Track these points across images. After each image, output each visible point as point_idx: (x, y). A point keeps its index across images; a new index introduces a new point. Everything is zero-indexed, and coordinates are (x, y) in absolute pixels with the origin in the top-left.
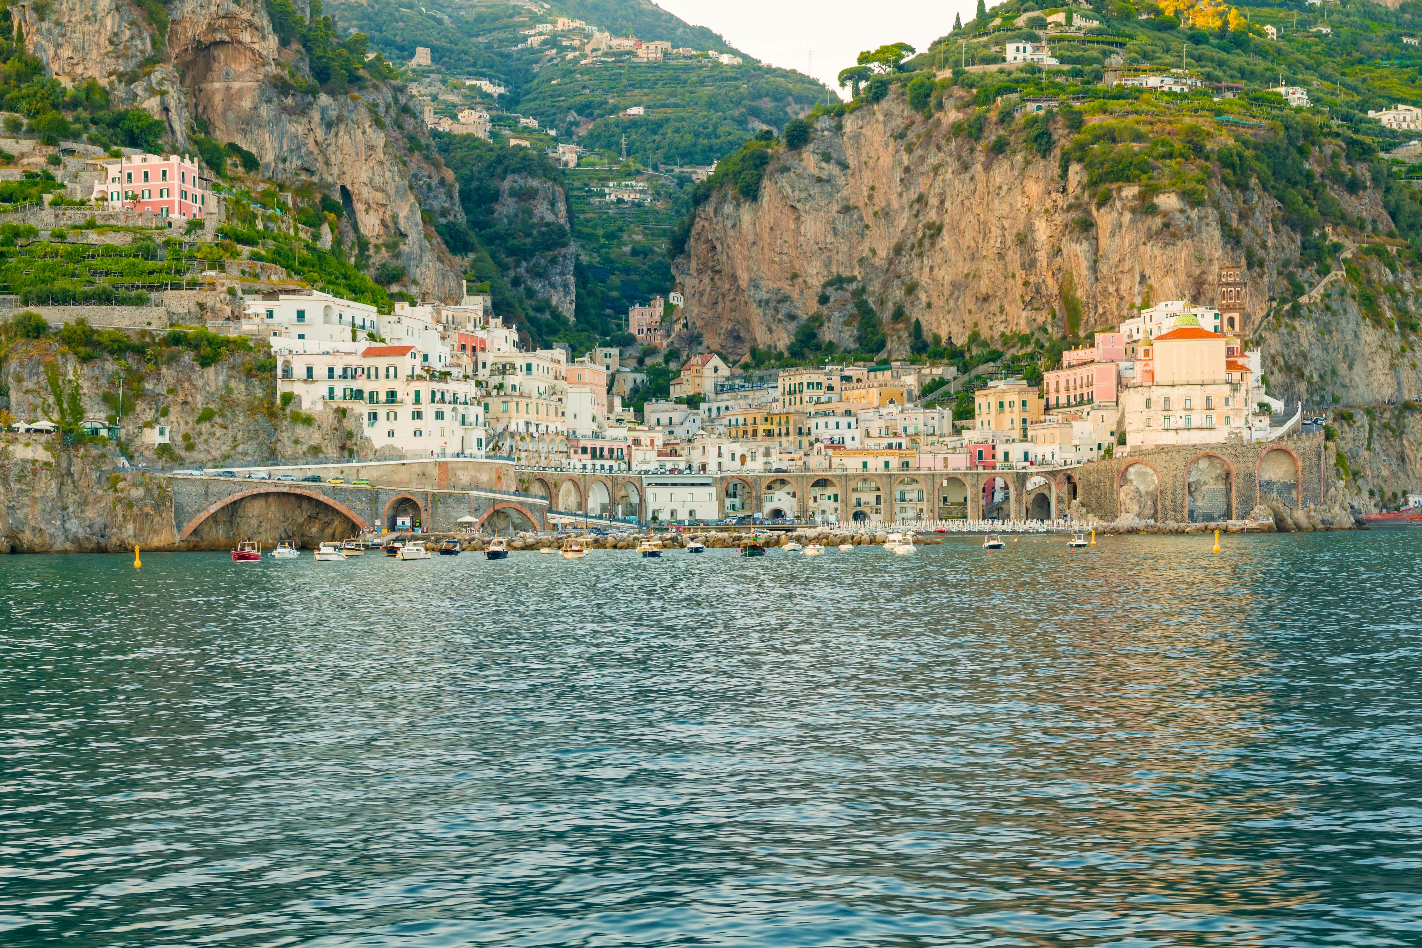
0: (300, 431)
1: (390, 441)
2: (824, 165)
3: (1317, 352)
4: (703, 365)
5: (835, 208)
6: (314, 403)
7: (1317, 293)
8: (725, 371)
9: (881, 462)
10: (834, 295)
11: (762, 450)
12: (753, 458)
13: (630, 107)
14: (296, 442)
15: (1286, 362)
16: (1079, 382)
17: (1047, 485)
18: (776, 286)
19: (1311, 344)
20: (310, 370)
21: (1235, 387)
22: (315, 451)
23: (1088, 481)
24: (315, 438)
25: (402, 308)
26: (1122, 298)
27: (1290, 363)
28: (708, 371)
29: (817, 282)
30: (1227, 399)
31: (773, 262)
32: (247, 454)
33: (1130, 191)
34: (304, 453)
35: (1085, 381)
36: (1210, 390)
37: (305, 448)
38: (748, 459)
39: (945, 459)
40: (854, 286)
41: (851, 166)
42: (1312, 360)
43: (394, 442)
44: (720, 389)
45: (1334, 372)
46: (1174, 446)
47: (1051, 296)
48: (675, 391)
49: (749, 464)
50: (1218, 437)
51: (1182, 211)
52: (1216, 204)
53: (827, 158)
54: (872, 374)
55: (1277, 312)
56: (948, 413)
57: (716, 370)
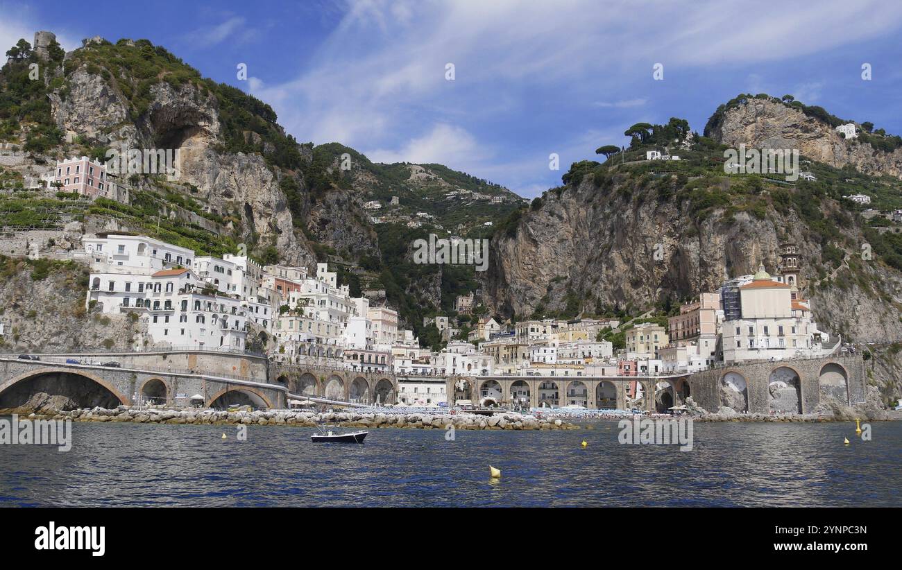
0: (99, 328)
1: (165, 338)
2: (550, 217)
3: (836, 311)
4: (485, 324)
5: (556, 240)
6: (113, 308)
7: (834, 276)
8: (497, 327)
9: (563, 371)
10: (555, 286)
11: (481, 361)
12: (476, 366)
13: (486, 222)
14: (95, 337)
15: (819, 316)
16: (690, 322)
17: (670, 388)
18: (524, 282)
19: (833, 306)
20: (112, 285)
21: (799, 320)
22: (109, 344)
23: (698, 384)
24: (109, 333)
25: (228, 258)
26: (717, 275)
27: (822, 317)
28: (488, 327)
29: (546, 279)
30: (793, 329)
31: (524, 269)
32: (58, 344)
33: (718, 213)
34: (100, 345)
35: (694, 321)
36: (781, 322)
37: (101, 341)
38: (473, 367)
39: (603, 370)
40: (565, 282)
41: (565, 218)
42: (834, 316)
43: (167, 339)
44: (492, 336)
45: (848, 325)
46: (757, 360)
47: (673, 279)
48: (471, 338)
49: (473, 371)
50: (788, 354)
51: (751, 222)
52: (772, 219)
53: (552, 214)
54: (571, 325)
55: (812, 287)
56: (610, 344)
57: (492, 325)
